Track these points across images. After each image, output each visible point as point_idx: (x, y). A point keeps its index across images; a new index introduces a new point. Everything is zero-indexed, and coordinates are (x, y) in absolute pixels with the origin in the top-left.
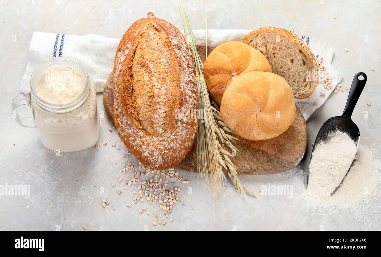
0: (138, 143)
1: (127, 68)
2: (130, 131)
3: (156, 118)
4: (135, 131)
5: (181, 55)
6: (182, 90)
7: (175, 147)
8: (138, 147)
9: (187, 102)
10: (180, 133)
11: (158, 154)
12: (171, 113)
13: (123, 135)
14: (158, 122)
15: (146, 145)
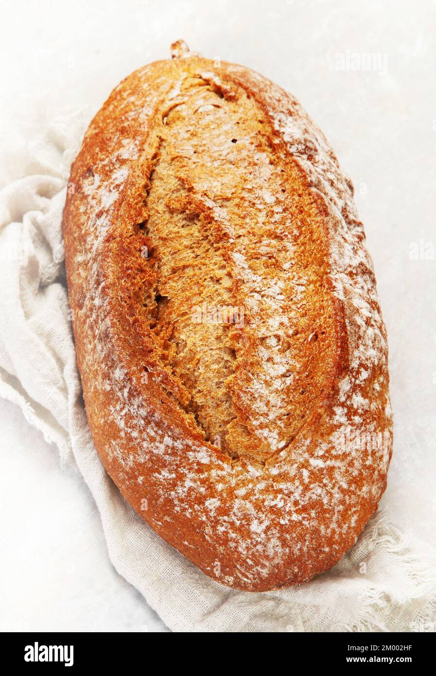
0: (191, 489)
1: (130, 227)
2: (162, 447)
3: (256, 395)
4: (179, 445)
5: (321, 178)
6: (342, 297)
7: (325, 501)
8: (191, 507)
9: (359, 338)
11: (268, 528)
12: (307, 376)
13: (131, 464)
14: (265, 409)
15: (221, 495)
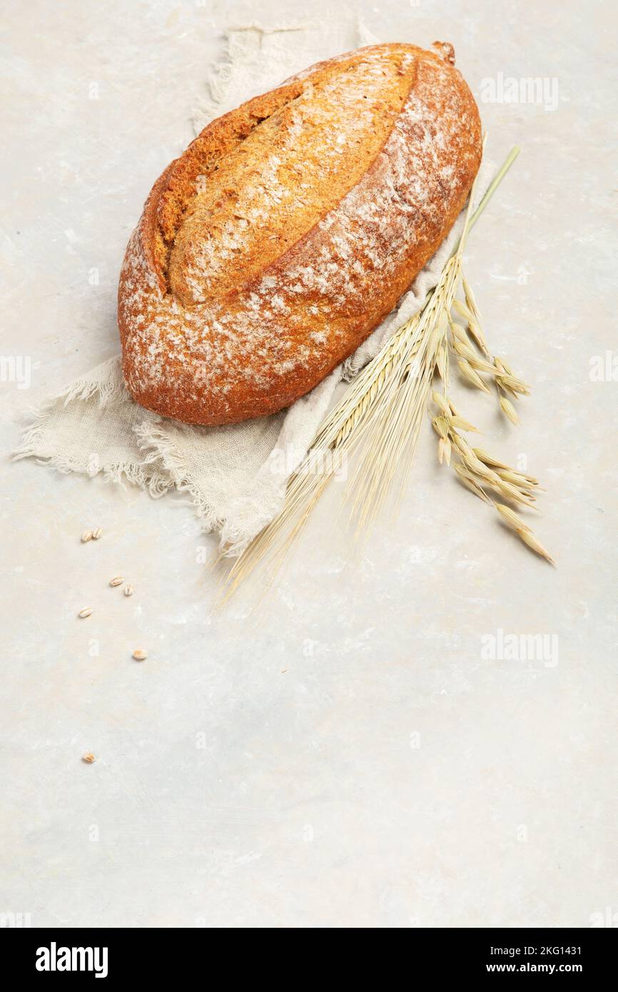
10: (244, 329)
